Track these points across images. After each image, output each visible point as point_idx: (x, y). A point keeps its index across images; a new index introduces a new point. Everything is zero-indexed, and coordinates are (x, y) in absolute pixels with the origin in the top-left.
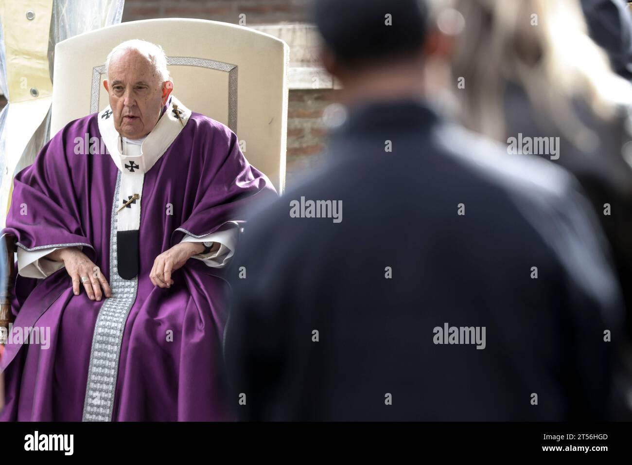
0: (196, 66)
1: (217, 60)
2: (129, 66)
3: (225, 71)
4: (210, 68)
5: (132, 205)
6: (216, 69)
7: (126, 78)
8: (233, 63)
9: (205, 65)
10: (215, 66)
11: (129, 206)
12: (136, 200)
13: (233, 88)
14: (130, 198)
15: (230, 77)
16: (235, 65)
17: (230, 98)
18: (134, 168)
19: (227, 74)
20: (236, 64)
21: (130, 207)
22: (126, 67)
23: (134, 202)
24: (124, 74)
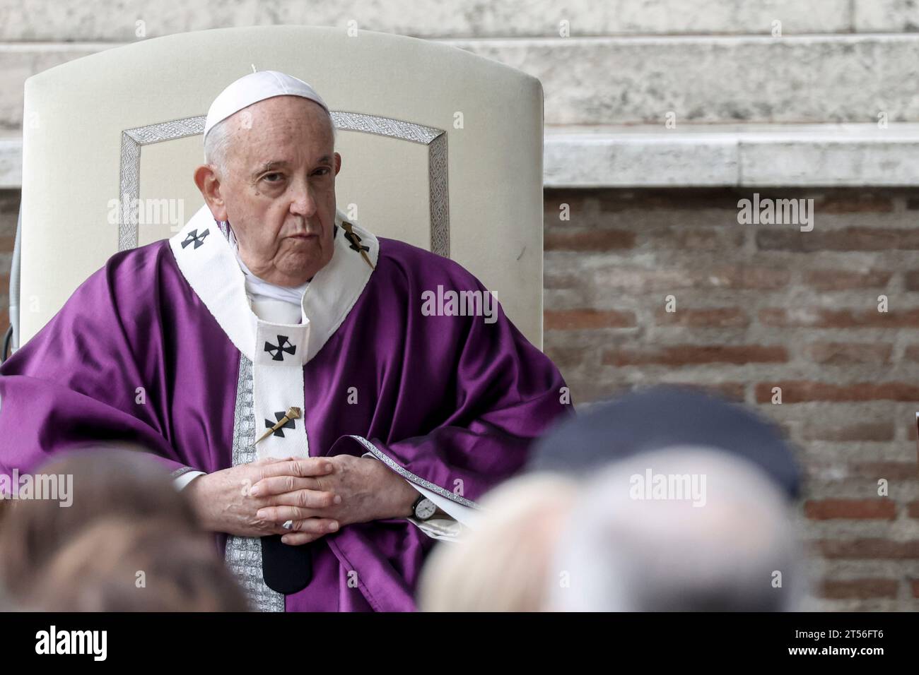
0: (354, 130)
1: (400, 117)
2: (300, 128)
3: (420, 143)
4: (385, 135)
5: (286, 431)
6: (400, 138)
7: (298, 154)
8: (435, 124)
9: (375, 128)
10: (397, 132)
11: (279, 433)
12: (295, 420)
13: (439, 181)
14: (279, 416)
15: (432, 155)
16: (440, 131)
17: (433, 201)
18: (284, 353)
19: (426, 149)
20: (442, 127)
21: (283, 436)
22: (293, 130)
23: (290, 424)
24: (291, 146)
